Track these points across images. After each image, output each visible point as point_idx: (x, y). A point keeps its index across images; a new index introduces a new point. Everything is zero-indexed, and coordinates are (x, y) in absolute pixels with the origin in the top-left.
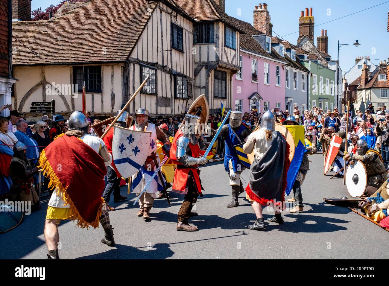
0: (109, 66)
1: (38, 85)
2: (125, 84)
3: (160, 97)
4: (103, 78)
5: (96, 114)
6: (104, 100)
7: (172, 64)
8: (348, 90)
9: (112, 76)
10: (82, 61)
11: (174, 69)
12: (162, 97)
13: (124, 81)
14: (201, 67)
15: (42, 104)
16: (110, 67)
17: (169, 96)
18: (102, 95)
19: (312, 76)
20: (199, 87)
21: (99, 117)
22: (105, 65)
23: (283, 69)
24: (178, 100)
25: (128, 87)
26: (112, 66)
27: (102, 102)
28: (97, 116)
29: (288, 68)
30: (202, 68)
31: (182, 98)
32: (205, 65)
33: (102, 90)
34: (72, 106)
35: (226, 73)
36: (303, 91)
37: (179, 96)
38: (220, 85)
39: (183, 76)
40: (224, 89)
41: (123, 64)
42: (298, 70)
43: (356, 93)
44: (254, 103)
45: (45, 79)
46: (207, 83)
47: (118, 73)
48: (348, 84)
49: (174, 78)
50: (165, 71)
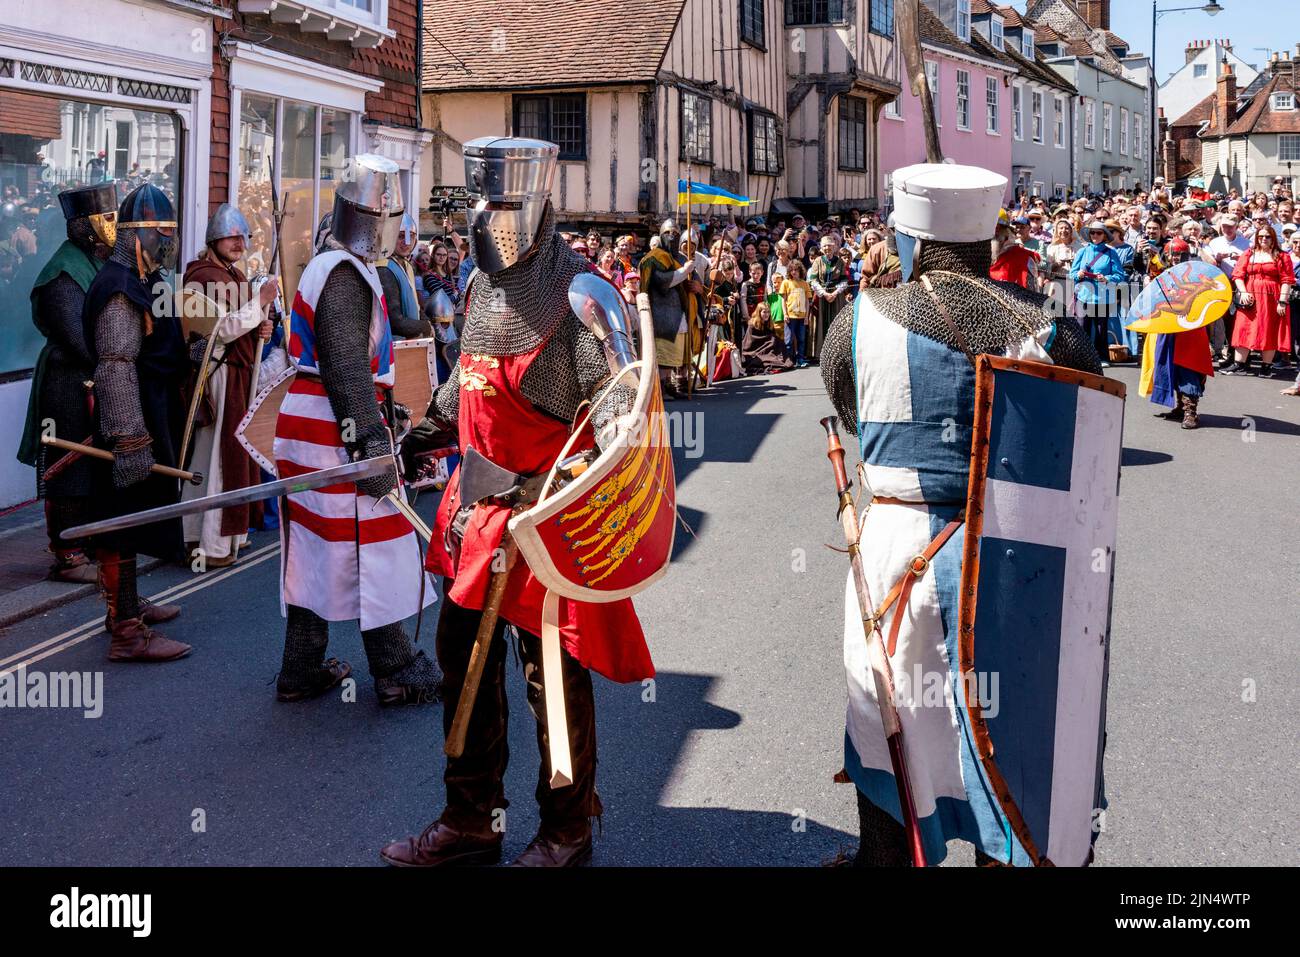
0: (607, 92)
2: (647, 138)
3: (719, 171)
4: (590, 122)
5: (571, 216)
6: (593, 180)
7: (741, 84)
8: (1168, 138)
9: (615, 118)
10: (539, 82)
11: (747, 95)
13: (644, 130)
14: (804, 89)
15: (459, 192)
16: (609, 95)
17: (737, 168)
18: (587, 168)
19: (1082, 103)
20: (801, 142)
21: (579, 222)
22: (595, 89)
23: (1007, 86)
24: (756, 178)
25: (655, 145)
26: (615, 92)
27: (588, 184)
28: (572, 219)
29: (1019, 83)
30: (808, 91)
31: (767, 173)
32: (817, 83)
33: (587, 153)
35: (864, 101)
36: (1057, 146)
37: (760, 166)
38: (852, 135)
39: (767, 113)
40: (860, 144)
41: (643, 89)
42: (1046, 88)
43: (1195, 149)
45: (440, 126)
46: (822, 132)
47: (630, 110)
48: (1170, 122)
49: (747, 119)
50: (727, 102)
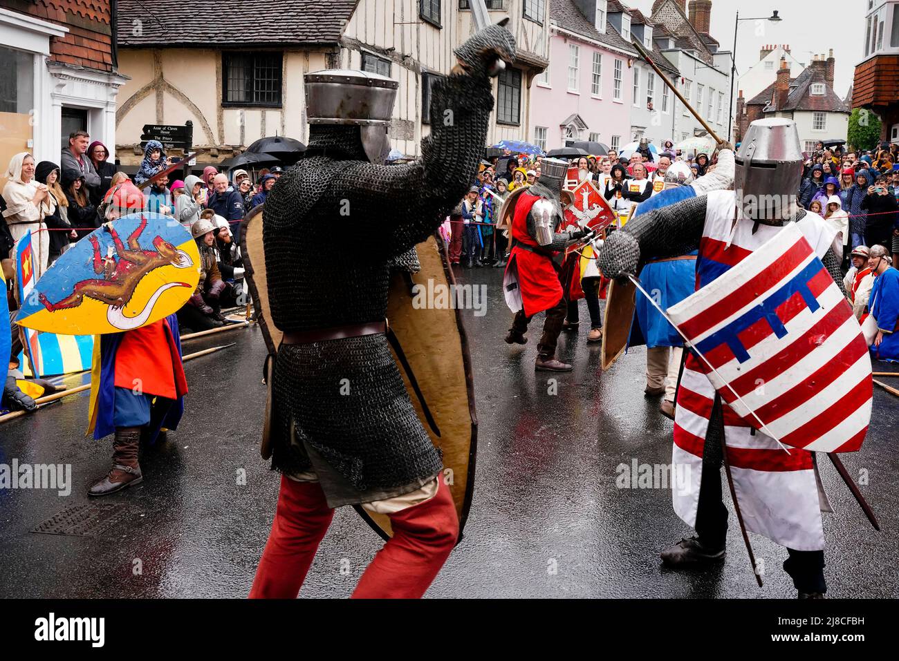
0: (300, 53)
1: (147, 89)
4: (286, 76)
6: (287, 123)
7: (418, 51)
10: (243, 42)
11: (423, 61)
12: (400, 119)
15: (167, 130)
16: (301, 56)
17: (412, 118)
18: (282, 114)
19: (683, 83)
22: (290, 50)
26: (306, 54)
27: (283, 127)
29: (638, 65)
33: (283, 102)
34: (219, 135)
35: (520, 72)
36: (664, 112)
38: (509, 97)
40: (515, 105)
41: (328, 50)
44: (571, 136)
45: (162, 76)
47: (318, 66)
48: (746, 101)
49: (422, 80)
50: (407, 66)
